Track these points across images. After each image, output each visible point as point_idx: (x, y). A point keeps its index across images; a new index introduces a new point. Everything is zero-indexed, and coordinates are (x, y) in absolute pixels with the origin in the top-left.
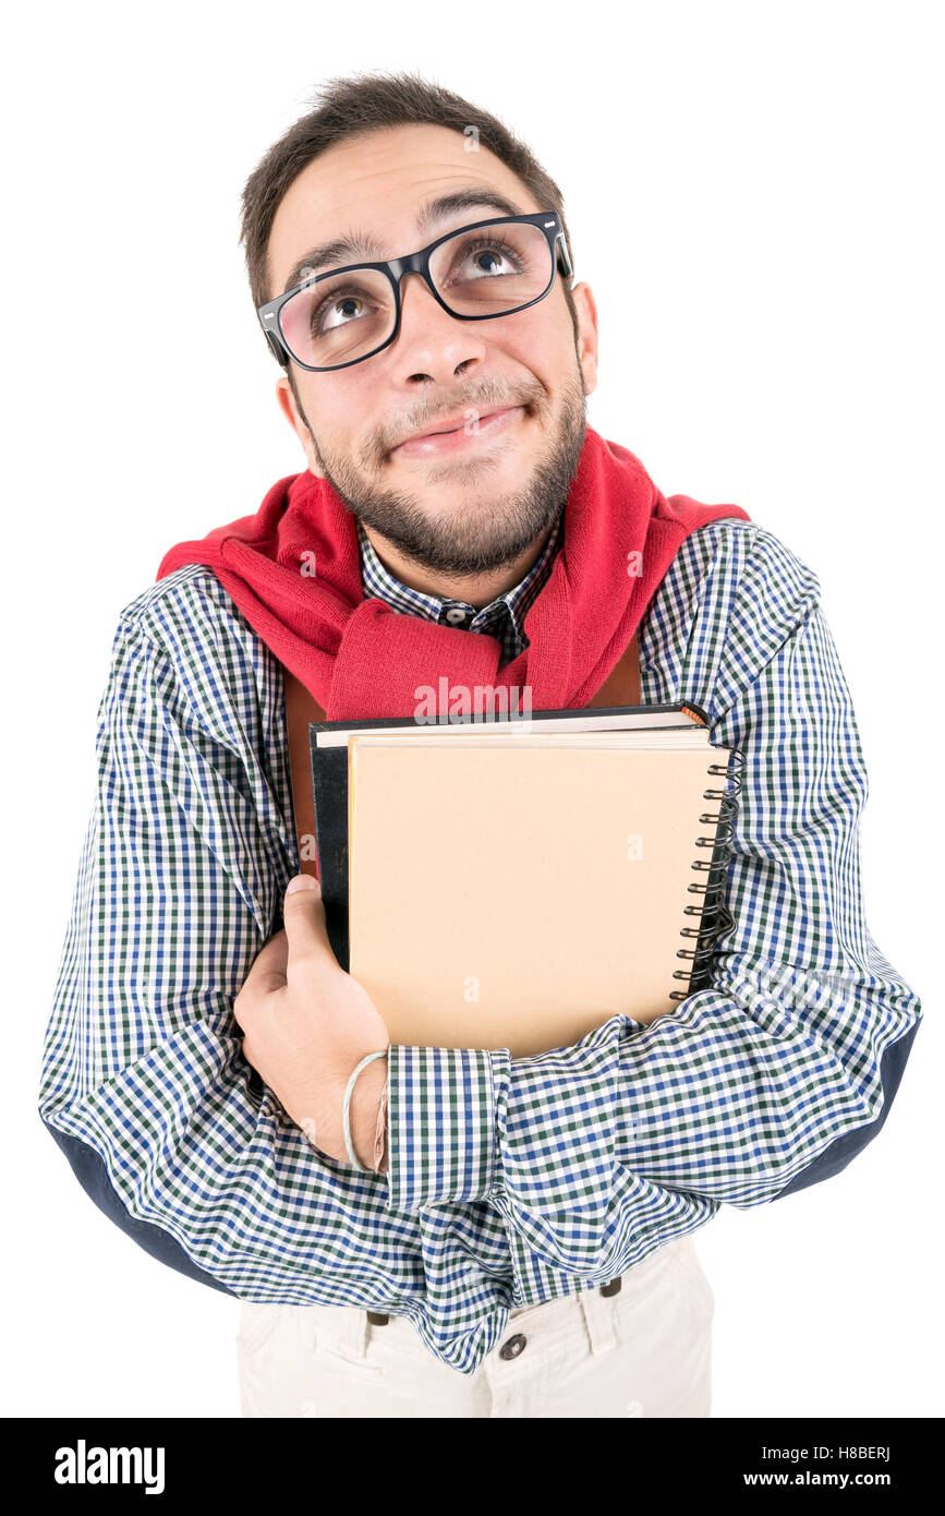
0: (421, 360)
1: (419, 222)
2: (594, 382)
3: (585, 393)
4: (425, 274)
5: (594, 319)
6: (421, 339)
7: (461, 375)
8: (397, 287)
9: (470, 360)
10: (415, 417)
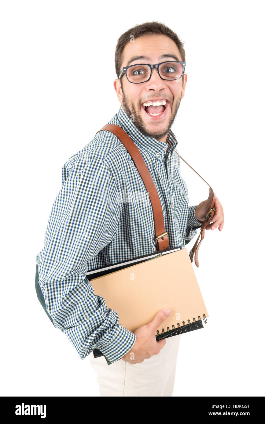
0: (153, 87)
1: (159, 58)
2: (184, 96)
3: (181, 98)
4: (158, 69)
5: (186, 82)
6: (154, 83)
7: (161, 92)
8: (151, 70)
9: (163, 89)
10: (149, 97)
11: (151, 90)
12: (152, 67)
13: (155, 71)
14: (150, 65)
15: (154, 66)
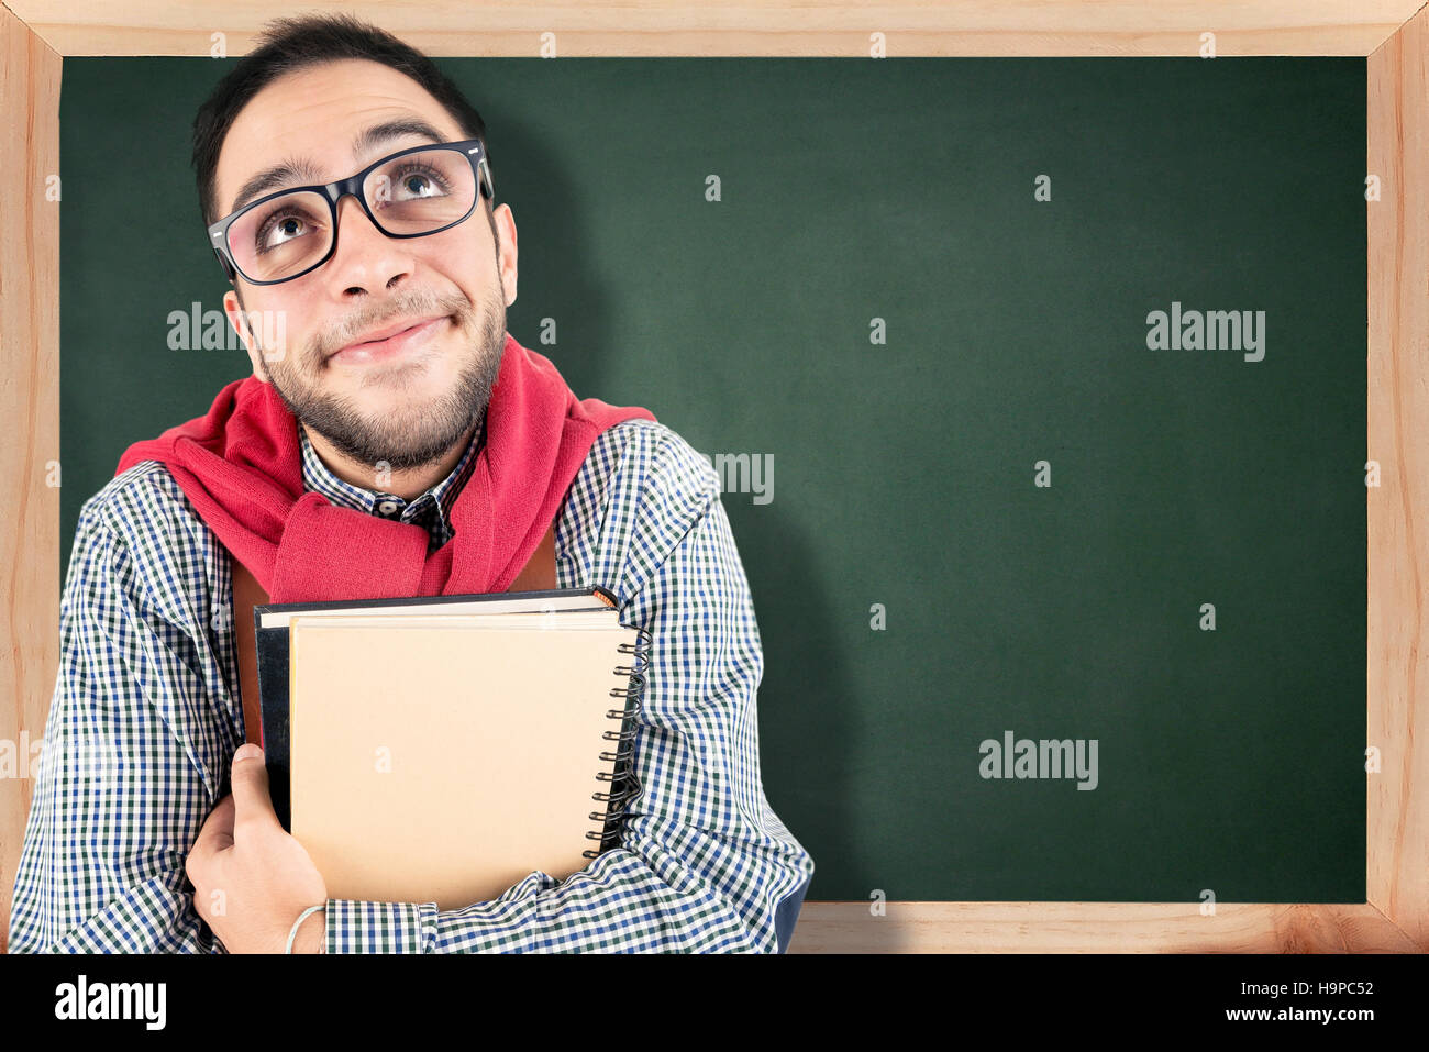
0: (357, 275)
1: (354, 149)
6: (356, 256)
7: (393, 288)
8: (334, 208)
9: (402, 275)
10: (351, 327)
11: (353, 291)
12: (334, 193)
13: (350, 209)
14: (321, 190)
15: (342, 186)
